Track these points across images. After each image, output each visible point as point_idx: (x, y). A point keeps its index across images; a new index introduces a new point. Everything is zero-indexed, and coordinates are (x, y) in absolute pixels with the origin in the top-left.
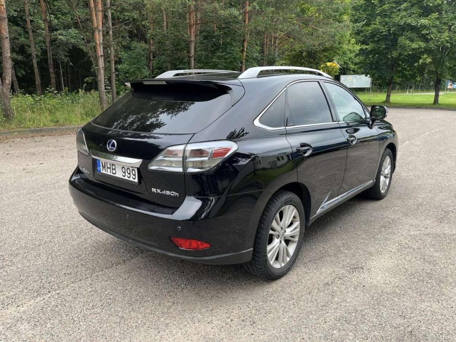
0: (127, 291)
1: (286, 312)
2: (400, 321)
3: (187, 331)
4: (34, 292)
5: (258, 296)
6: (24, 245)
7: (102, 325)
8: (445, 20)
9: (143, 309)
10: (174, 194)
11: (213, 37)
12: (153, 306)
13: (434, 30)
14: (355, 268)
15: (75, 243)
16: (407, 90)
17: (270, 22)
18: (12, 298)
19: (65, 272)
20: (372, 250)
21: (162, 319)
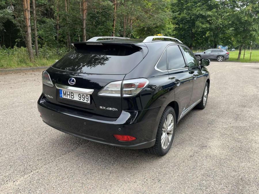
0: (80, 167)
1: (175, 173)
2: (234, 173)
3: (124, 188)
4: (21, 172)
5: (157, 165)
6: (5, 143)
7: (72, 189)
8: (219, 13)
9: (93, 177)
10: (114, 109)
11: (96, 18)
12: (99, 175)
13: (214, 18)
14: (203, 147)
15: (38, 140)
16: (197, 50)
17: (130, 10)
18: (9, 177)
19: (38, 159)
20: (208, 136)
21: (107, 183)
